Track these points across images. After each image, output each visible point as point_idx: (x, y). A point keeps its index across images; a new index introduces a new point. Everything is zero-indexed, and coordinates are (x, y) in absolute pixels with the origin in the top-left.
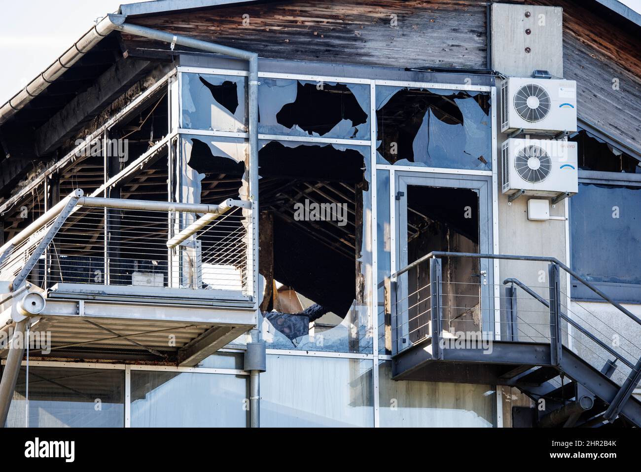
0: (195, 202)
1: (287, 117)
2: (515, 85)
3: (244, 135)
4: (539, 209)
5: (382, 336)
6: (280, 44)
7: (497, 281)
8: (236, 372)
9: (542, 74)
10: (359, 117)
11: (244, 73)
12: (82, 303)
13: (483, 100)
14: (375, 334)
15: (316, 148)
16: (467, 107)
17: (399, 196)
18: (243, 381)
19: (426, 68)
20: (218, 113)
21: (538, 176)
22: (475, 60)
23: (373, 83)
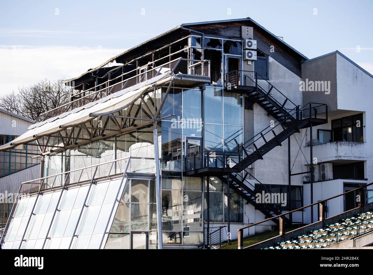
0: (193, 59)
1: (209, 45)
2: (247, 41)
3: (201, 48)
4: (250, 63)
5: (224, 84)
6: (206, 31)
7: (243, 75)
8: (199, 90)
9: (250, 39)
10: (221, 45)
11: (201, 37)
12: (183, 77)
13: (241, 43)
14: (223, 84)
15: (213, 50)
16: (238, 44)
17: (227, 59)
18: (201, 91)
19: (231, 37)
20: (197, 44)
21: (250, 57)
22: (239, 36)
23: (223, 39)
